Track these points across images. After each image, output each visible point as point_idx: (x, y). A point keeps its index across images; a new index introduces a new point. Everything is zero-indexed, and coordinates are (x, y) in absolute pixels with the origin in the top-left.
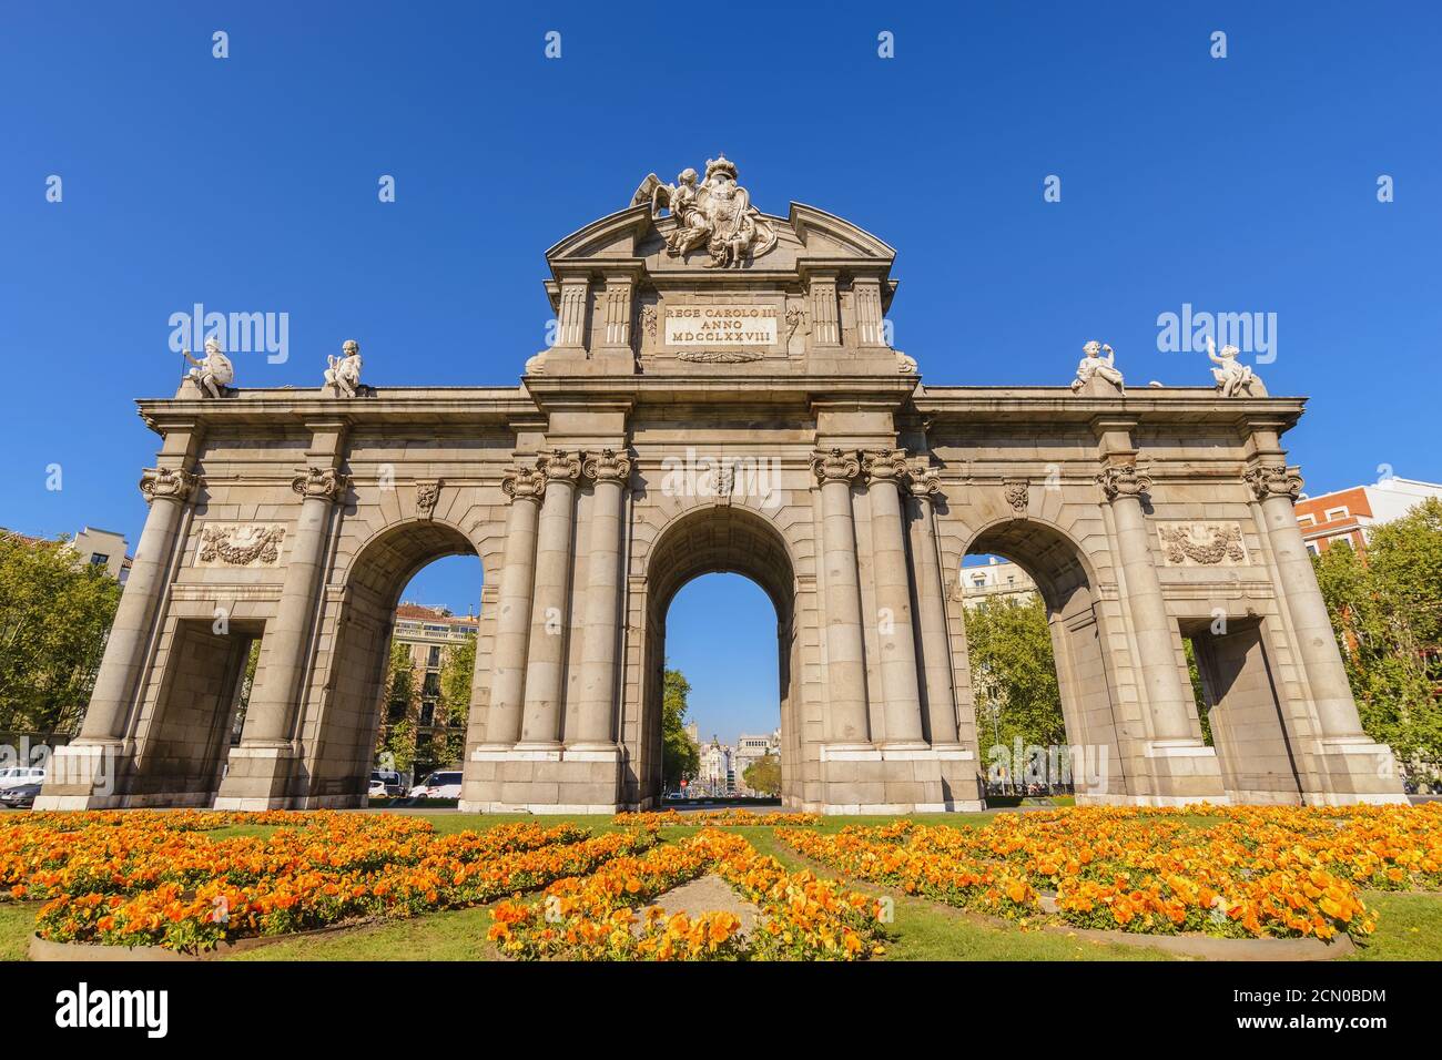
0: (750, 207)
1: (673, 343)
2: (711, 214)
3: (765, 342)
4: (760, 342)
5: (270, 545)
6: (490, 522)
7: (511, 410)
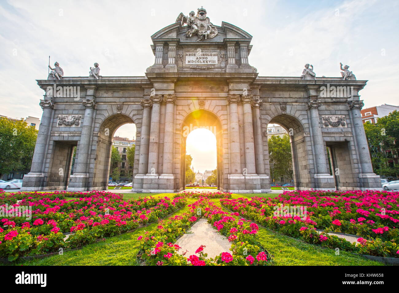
1: (188, 63)
2: (199, 25)
3: (214, 63)
5: (77, 121)
6: (138, 114)
7: (143, 83)
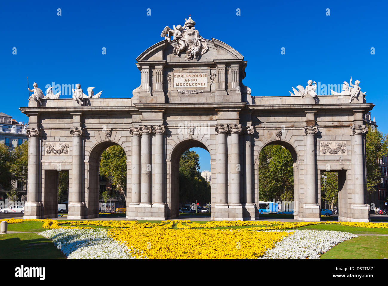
0: (199, 37)
1: (176, 87)
2: (187, 40)
3: (204, 86)
4: (202, 86)
5: (65, 149)
6: (127, 141)
7: (130, 109)
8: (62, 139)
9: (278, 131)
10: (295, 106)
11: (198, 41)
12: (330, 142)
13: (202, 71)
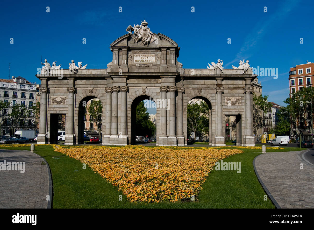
0: (150, 32)
2: (142, 34)
3: (153, 62)
4: (152, 62)
7: (105, 76)
8: (62, 94)
9: (199, 90)
10: (210, 75)
11: (150, 34)
12: (231, 97)
13: (151, 53)
